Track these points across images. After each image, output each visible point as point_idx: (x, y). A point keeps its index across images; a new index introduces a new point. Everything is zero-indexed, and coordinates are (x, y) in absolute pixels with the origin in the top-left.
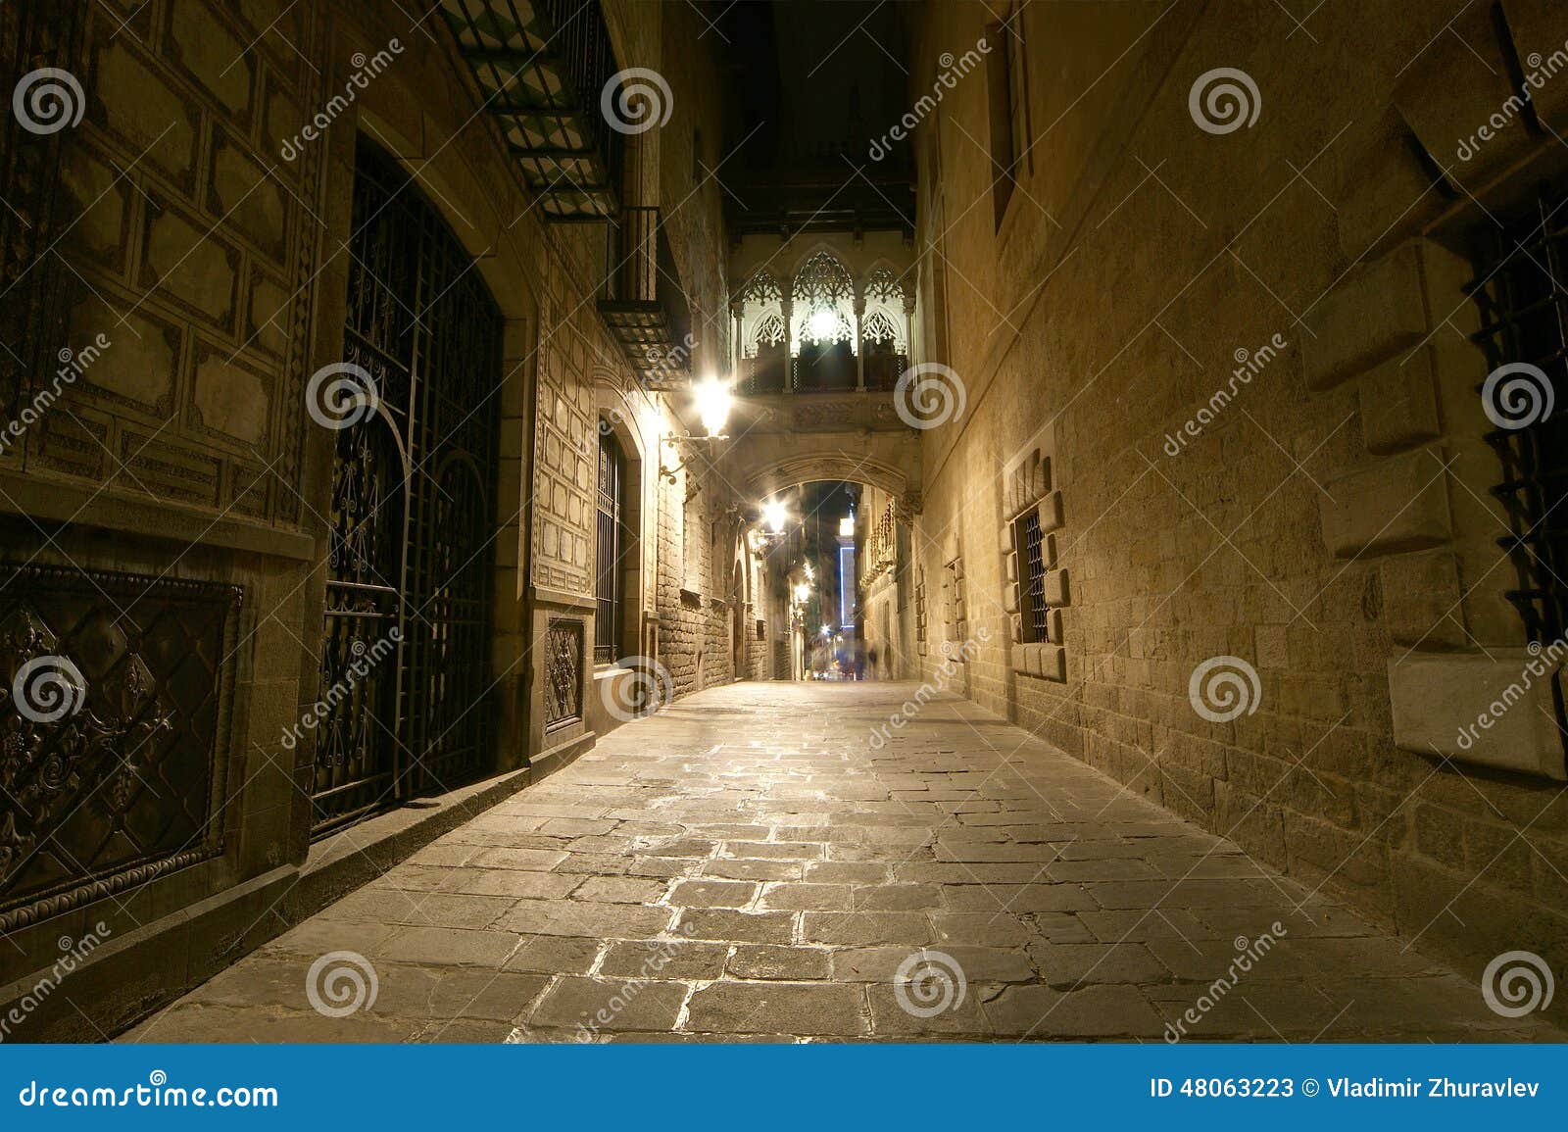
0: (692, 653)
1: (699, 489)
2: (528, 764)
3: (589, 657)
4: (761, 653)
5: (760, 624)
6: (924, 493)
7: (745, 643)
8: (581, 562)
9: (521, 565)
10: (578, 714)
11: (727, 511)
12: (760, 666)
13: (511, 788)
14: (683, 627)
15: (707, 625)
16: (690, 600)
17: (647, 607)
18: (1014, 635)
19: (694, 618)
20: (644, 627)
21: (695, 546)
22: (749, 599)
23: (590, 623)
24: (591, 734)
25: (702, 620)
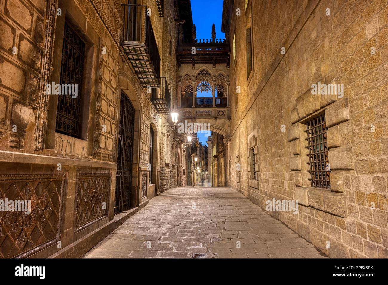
0: (167, 179)
1: (170, 135)
2: (139, 206)
3: (148, 182)
4: (184, 178)
5: (184, 170)
6: (231, 136)
7: (180, 176)
8: (147, 160)
9: (138, 163)
10: (146, 195)
11: (176, 140)
12: (184, 182)
13: (137, 211)
14: (165, 173)
15: (171, 171)
16: (167, 165)
17: (158, 168)
18: (250, 178)
19: (168, 170)
20: (157, 173)
21: (168, 150)
22: (181, 163)
23: (148, 173)
24: (148, 200)
25: (169, 170)
